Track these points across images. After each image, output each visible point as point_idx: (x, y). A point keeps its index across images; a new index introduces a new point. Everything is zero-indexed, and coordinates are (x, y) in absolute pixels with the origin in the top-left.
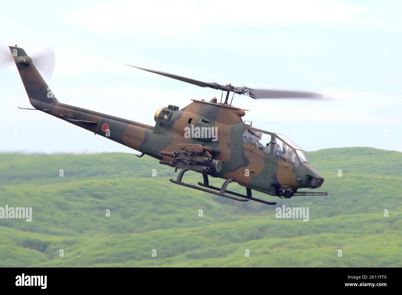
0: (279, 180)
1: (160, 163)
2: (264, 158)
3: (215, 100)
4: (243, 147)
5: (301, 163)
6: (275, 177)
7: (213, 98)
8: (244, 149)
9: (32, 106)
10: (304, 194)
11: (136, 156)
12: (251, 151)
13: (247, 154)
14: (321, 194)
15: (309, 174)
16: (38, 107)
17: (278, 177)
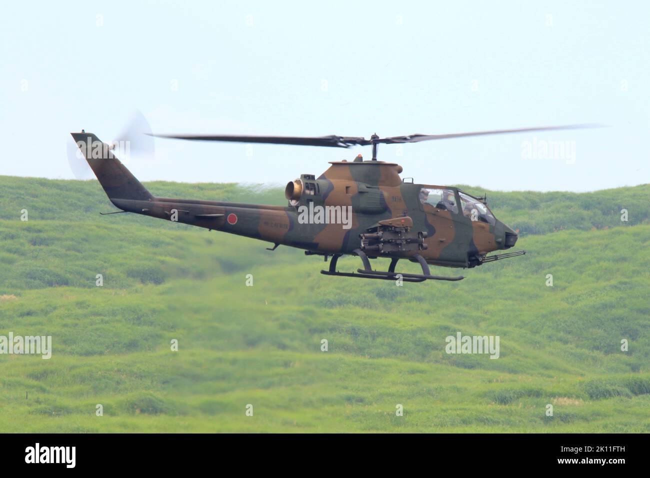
0: (477, 246)
1: (307, 253)
2: (453, 221)
3: (360, 158)
4: (423, 212)
5: (496, 220)
6: (472, 244)
7: (357, 156)
8: (426, 214)
9: (118, 208)
10: (496, 258)
11: (268, 249)
12: (434, 215)
13: (430, 220)
14: (518, 254)
15: (507, 231)
16: (126, 209)
17: (475, 242)
